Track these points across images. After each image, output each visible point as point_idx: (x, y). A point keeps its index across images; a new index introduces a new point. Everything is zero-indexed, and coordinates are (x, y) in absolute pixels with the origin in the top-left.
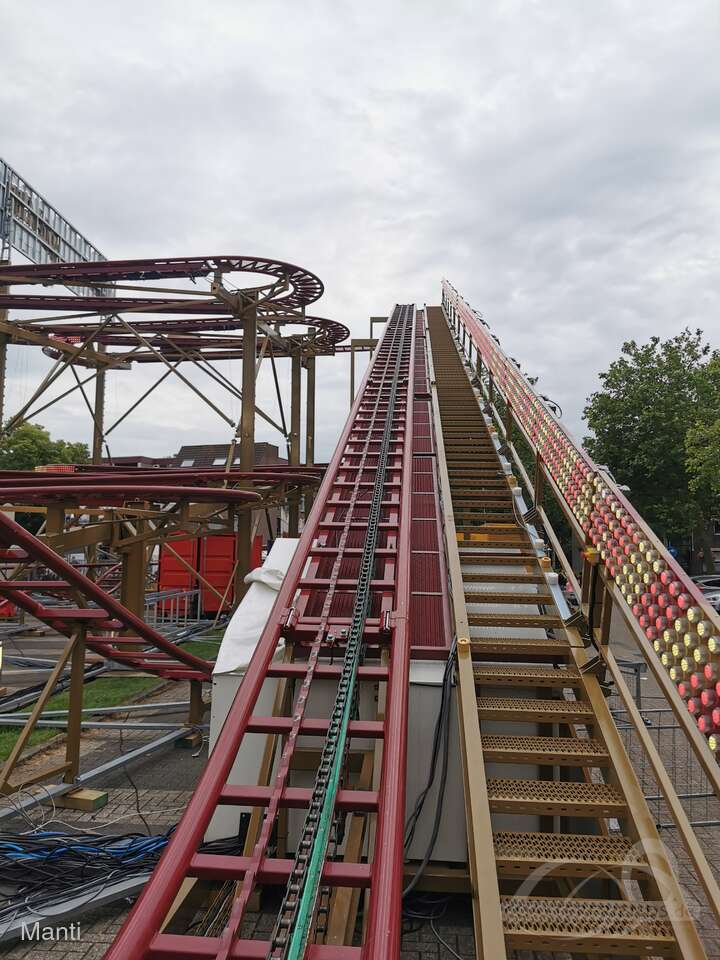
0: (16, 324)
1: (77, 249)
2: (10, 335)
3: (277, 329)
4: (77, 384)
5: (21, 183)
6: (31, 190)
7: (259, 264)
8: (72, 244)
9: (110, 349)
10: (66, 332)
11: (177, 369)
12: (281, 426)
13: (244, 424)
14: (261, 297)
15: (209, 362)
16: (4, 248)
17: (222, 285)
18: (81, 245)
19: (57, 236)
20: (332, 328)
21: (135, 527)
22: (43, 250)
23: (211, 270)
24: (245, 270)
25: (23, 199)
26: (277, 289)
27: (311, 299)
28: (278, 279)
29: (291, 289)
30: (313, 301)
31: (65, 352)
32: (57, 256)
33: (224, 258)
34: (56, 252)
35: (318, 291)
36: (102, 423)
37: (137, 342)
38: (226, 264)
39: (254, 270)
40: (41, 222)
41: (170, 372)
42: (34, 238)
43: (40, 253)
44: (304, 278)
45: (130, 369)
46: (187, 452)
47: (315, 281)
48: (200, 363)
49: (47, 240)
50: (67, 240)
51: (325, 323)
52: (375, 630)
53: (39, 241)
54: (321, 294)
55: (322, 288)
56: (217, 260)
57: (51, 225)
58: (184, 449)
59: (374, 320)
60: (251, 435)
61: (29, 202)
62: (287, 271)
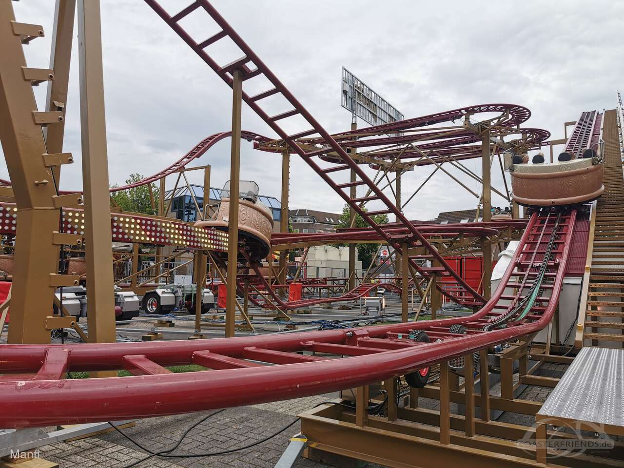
0: (361, 154)
1: (385, 110)
2: (358, 160)
3: (501, 139)
4: (388, 183)
5: (359, 82)
6: (364, 85)
7: (491, 107)
8: (383, 108)
9: (403, 161)
10: (383, 155)
11: (441, 167)
12: (506, 196)
13: (484, 196)
14: (492, 124)
15: (458, 161)
16: (353, 117)
17: (470, 122)
18: (386, 107)
19: (375, 105)
20: (538, 133)
21: (437, 248)
22: (370, 114)
23: (463, 115)
24: (483, 112)
25: (360, 90)
26: (502, 119)
27: (523, 120)
28: (502, 113)
29: (510, 116)
30: (524, 121)
31: (382, 165)
32: (376, 116)
33: (470, 108)
34: (375, 113)
35: (527, 115)
36: (400, 201)
37: (420, 156)
38: (471, 111)
39: (488, 110)
40: (368, 99)
41: (438, 169)
42: (366, 108)
43: (369, 116)
44: (518, 110)
45: (413, 170)
46: (443, 216)
47: (525, 111)
48: (454, 162)
49: (371, 108)
50: (380, 106)
51: (533, 131)
52: (553, 264)
53: (368, 110)
54: (529, 117)
55: (530, 113)
56: (466, 109)
57: (373, 101)
58: (441, 214)
59: (567, 124)
60: (489, 202)
61: (363, 91)
62: (507, 108)
